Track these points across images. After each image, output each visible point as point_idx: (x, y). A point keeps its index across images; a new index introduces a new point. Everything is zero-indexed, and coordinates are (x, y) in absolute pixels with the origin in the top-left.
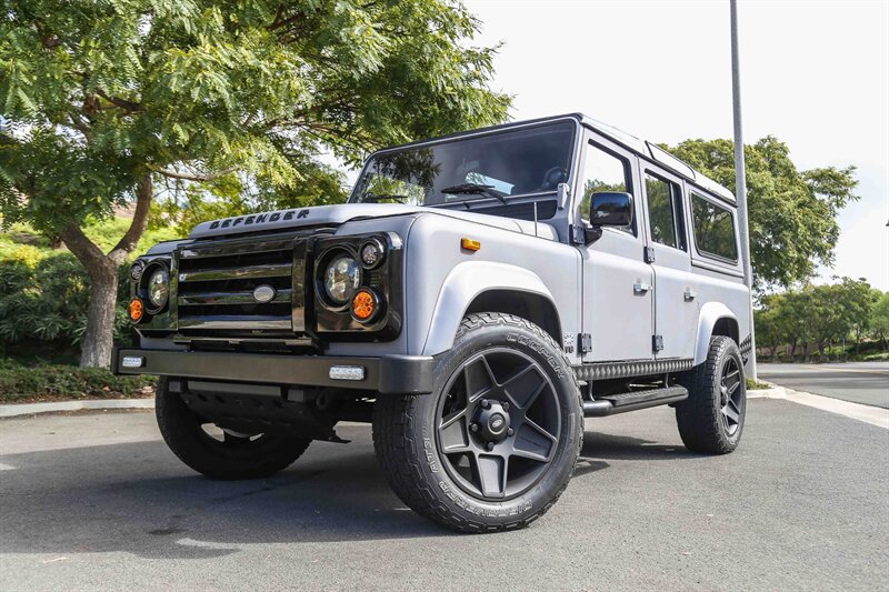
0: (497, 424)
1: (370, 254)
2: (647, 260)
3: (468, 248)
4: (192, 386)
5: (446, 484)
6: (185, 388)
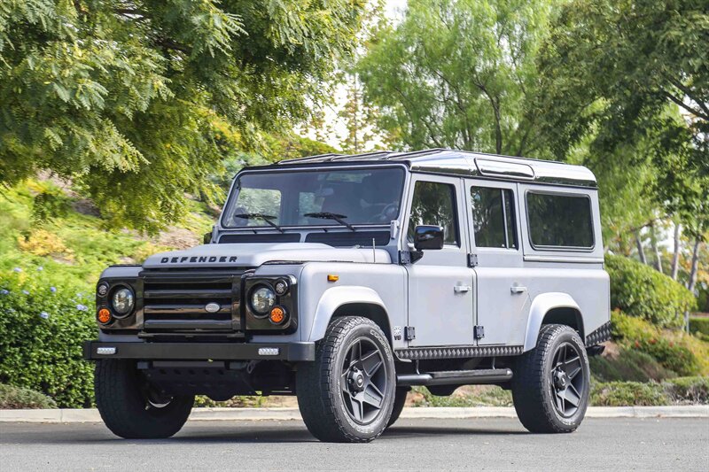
1: (280, 287)
2: (470, 265)
3: (331, 280)
4: (156, 364)
6: (151, 365)
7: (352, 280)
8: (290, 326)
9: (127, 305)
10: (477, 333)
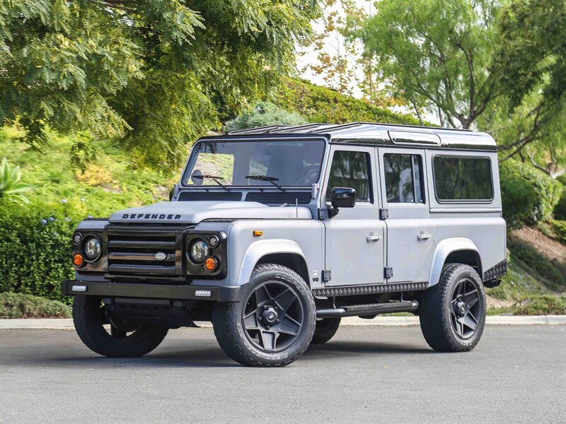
0: (271, 317)
1: (213, 241)
2: (381, 218)
3: (256, 235)
4: (117, 300)
5: (247, 343)
6: (113, 301)
7: (274, 234)
8: (221, 272)
9: (96, 252)
10: (386, 273)
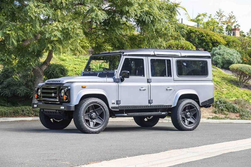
0: (94, 116)
1: (66, 89)
2: (148, 82)
4: (44, 110)
10: (150, 102)
